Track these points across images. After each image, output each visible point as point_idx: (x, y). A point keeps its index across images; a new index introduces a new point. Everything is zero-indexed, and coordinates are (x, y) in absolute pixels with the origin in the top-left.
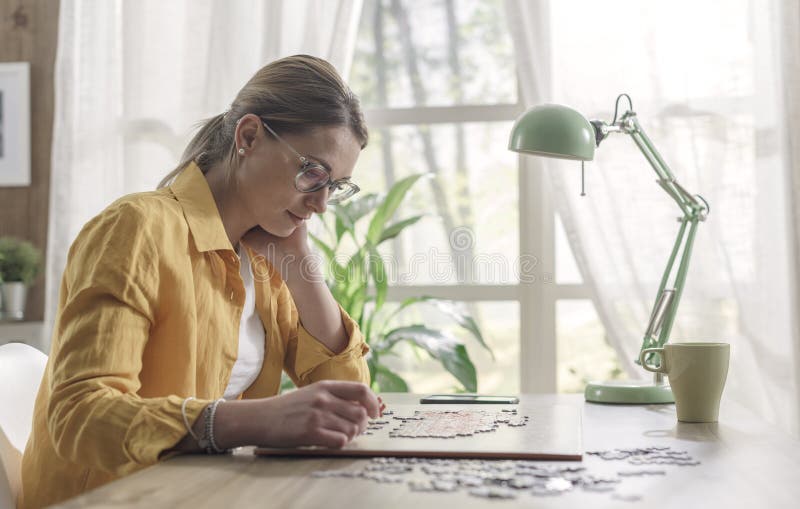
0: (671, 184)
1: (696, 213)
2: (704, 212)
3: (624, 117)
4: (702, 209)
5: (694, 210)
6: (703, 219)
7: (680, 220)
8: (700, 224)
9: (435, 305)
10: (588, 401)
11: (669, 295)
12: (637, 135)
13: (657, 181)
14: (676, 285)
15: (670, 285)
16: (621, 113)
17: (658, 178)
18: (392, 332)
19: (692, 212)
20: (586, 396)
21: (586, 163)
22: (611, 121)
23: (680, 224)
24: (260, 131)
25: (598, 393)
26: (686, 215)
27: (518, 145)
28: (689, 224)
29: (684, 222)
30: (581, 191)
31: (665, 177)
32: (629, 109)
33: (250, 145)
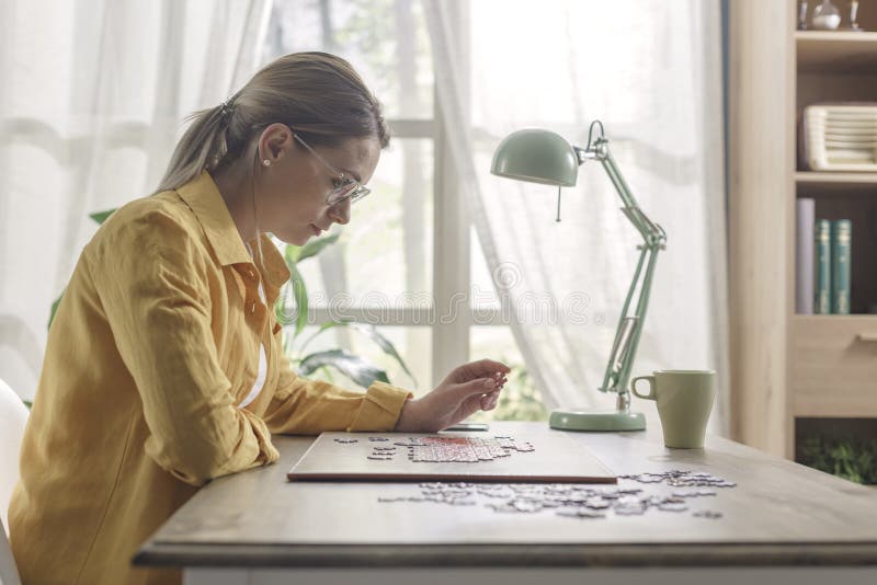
0: (634, 212)
1: (656, 242)
2: (662, 241)
3: (596, 144)
4: (661, 237)
5: (653, 239)
6: (663, 247)
7: (639, 248)
8: (660, 252)
9: (357, 329)
10: (553, 428)
11: (631, 323)
12: (607, 162)
13: (622, 209)
14: (637, 313)
15: (631, 313)
16: (594, 139)
17: (623, 205)
18: (308, 358)
19: (653, 240)
20: (551, 423)
21: (562, 188)
22: (585, 147)
23: (640, 252)
24: (288, 142)
25: (565, 420)
26: (647, 243)
27: (503, 169)
28: (649, 252)
29: (643, 249)
30: (556, 217)
31: (630, 205)
32: (600, 135)
33: (276, 156)
